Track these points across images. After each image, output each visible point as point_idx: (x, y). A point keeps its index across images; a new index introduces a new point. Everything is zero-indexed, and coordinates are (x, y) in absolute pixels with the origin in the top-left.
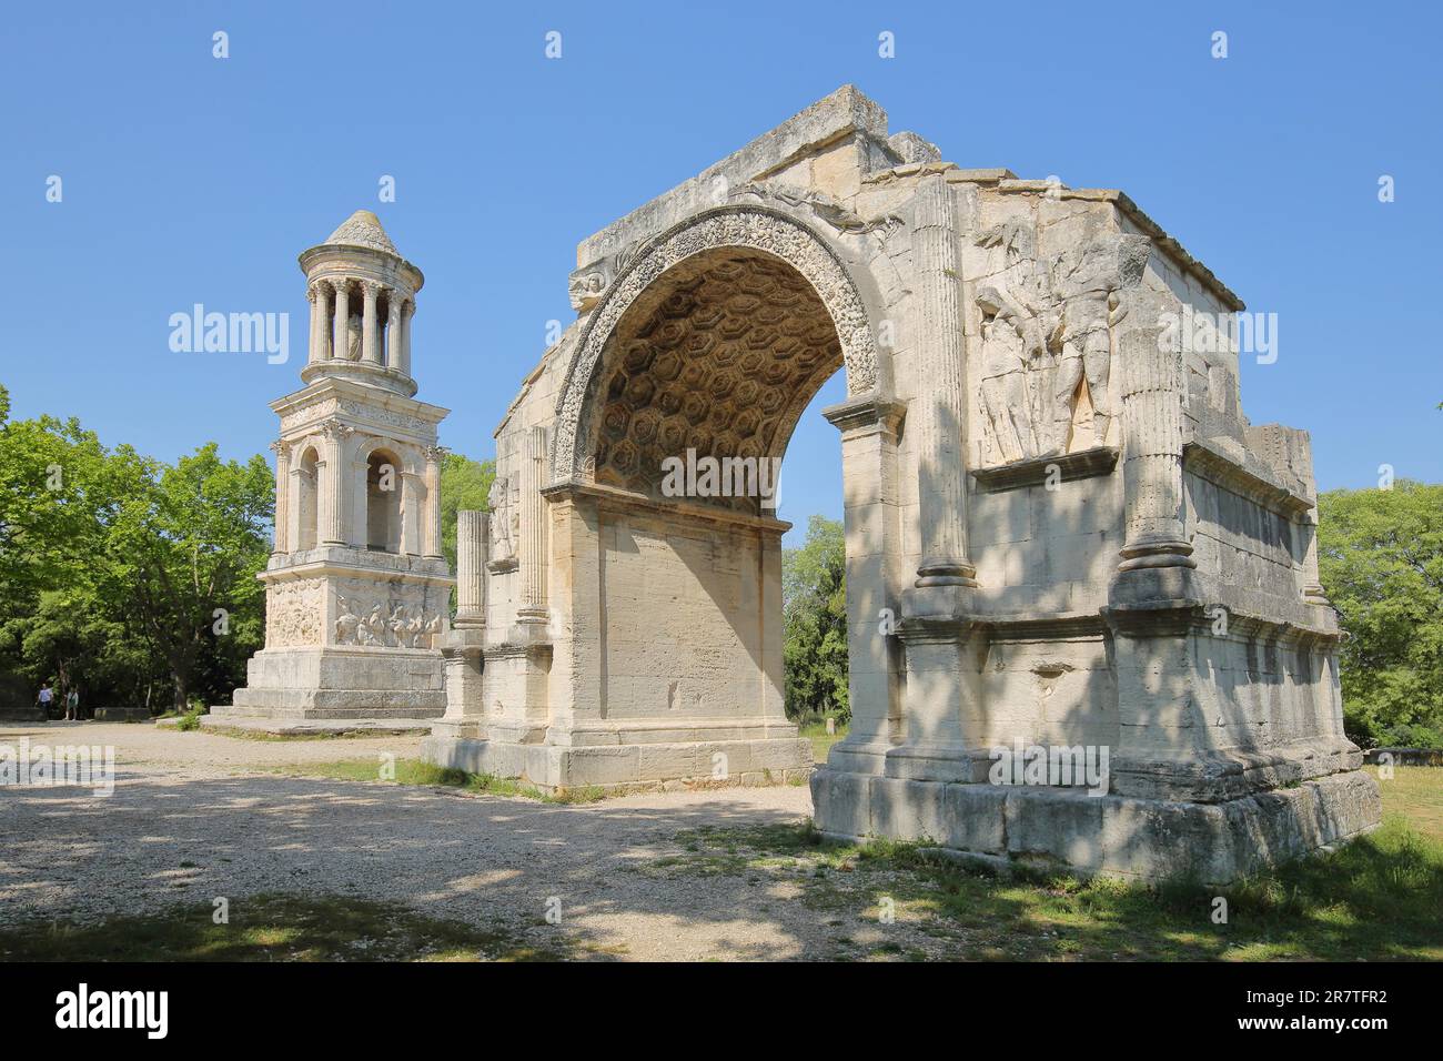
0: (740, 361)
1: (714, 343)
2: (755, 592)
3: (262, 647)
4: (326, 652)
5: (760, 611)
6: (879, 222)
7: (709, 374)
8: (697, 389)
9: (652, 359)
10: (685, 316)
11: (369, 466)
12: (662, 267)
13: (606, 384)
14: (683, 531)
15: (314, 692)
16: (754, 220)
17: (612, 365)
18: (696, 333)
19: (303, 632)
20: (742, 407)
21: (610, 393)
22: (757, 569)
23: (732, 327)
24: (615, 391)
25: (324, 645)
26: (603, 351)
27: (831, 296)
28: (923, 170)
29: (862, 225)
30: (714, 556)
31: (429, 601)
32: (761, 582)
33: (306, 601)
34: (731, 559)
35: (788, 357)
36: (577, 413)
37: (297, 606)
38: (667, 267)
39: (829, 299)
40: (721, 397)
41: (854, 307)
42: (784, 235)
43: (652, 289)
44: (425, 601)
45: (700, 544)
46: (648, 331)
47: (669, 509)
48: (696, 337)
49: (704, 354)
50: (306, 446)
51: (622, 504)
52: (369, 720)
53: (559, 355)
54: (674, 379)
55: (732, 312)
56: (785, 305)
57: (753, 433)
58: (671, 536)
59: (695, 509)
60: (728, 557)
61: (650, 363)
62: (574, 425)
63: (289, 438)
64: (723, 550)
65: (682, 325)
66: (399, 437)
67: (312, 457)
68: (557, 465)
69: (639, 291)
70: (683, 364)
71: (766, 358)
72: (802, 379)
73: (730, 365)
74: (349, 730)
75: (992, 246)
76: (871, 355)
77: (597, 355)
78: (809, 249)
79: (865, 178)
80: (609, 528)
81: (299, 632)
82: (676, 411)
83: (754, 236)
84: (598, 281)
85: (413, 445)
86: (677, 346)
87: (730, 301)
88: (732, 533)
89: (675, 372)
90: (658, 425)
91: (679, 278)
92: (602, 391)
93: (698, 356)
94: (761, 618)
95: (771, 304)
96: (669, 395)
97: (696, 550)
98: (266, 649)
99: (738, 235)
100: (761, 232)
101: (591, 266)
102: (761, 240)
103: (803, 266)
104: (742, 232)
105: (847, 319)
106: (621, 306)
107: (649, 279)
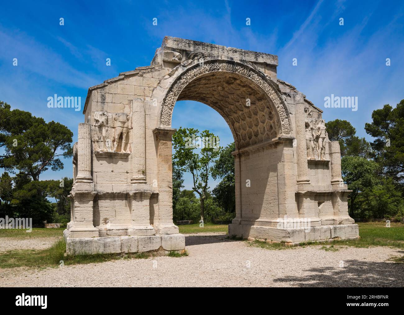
6: (285, 94)
27: (278, 107)
29: (281, 92)
53: (149, 72)
84: (181, 57)
99: (250, 76)
100: (258, 80)
101: (177, 49)
102: (258, 82)
103: (270, 95)
104: (251, 76)
105: (283, 115)
106: (199, 73)
107: (213, 70)
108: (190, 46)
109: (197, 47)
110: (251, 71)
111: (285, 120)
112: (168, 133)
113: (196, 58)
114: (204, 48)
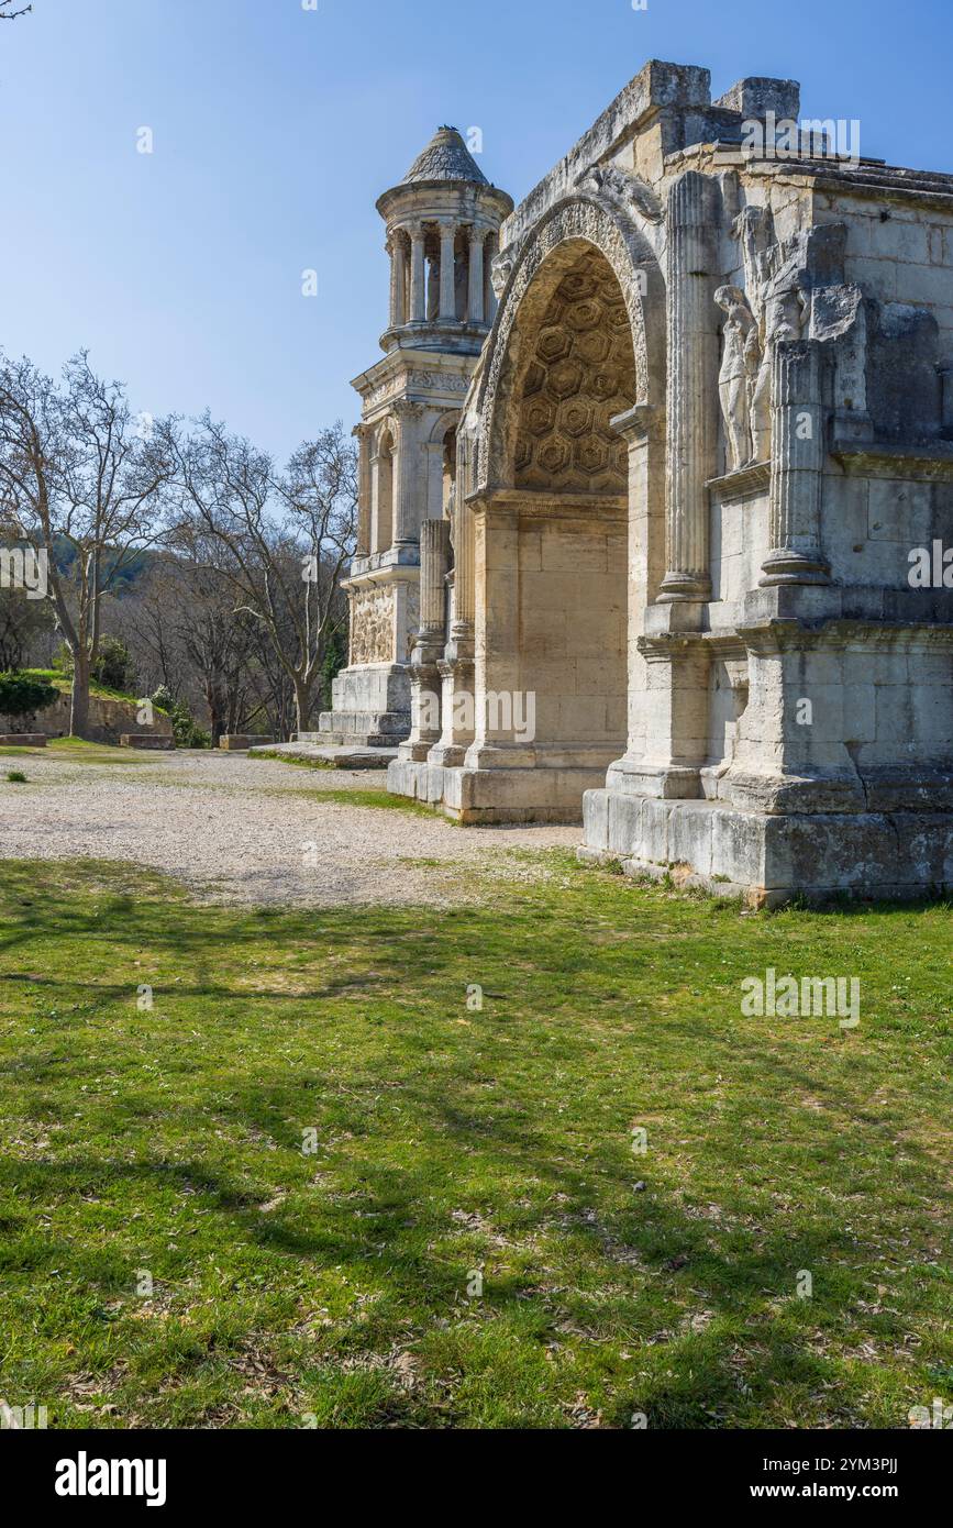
3: (345, 664)
4: (393, 669)
10: (591, 296)
11: (445, 447)
12: (540, 259)
13: (519, 380)
15: (381, 716)
17: (522, 359)
18: (613, 309)
19: (378, 647)
21: (526, 387)
24: (532, 388)
25: (392, 662)
33: (380, 612)
38: (543, 259)
43: (537, 280)
46: (551, 317)
47: (608, 505)
48: (619, 310)
50: (382, 430)
51: (548, 506)
54: (604, 360)
58: (612, 536)
62: (489, 428)
63: (368, 421)
65: (595, 304)
68: (478, 472)
69: (526, 285)
70: (610, 342)
76: (647, 362)
77: (502, 353)
80: (532, 534)
82: (615, 394)
84: (510, 269)
86: (596, 325)
89: (604, 352)
90: (593, 412)
92: (516, 388)
96: (604, 377)
98: (350, 668)
103: (615, 260)
108: (523, 222)
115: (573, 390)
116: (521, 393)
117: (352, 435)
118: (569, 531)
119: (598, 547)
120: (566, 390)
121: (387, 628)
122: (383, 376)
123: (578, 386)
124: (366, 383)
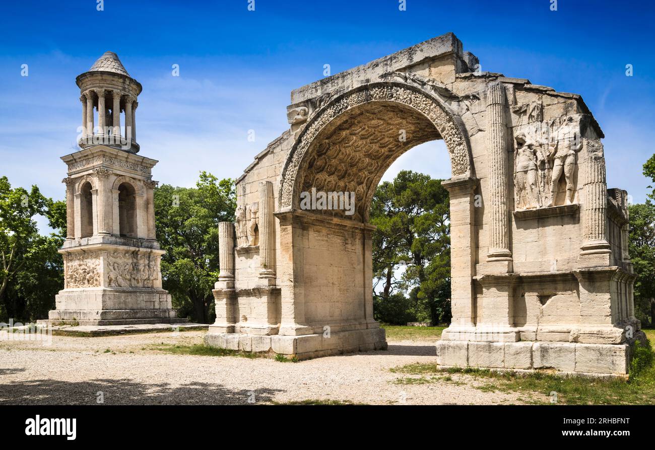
0: (364, 149)
1: (356, 141)
2: (361, 260)
3: (62, 288)
4: (104, 291)
5: (364, 269)
6: (467, 97)
7: (349, 155)
8: (343, 162)
9: (328, 149)
10: (347, 129)
11: (119, 192)
12: (347, 107)
13: (308, 161)
14: (334, 232)
15: (101, 311)
16: (401, 91)
17: (312, 152)
18: (349, 136)
19: (88, 281)
20: (360, 170)
21: (309, 166)
22: (362, 249)
23: (366, 133)
24: (311, 165)
25: (102, 288)
26: (310, 146)
28: (488, 75)
29: (458, 98)
30: (346, 243)
31: (151, 263)
32: (364, 255)
33: (89, 265)
34: (353, 245)
35: (385, 147)
36: (295, 176)
37: (83, 267)
38: (349, 108)
39: (443, 131)
40: (352, 166)
41: (456, 136)
42: (418, 99)
44: (149, 263)
45: (341, 238)
46: (330, 136)
47: (329, 221)
48: (348, 138)
49: (349, 146)
50: (84, 181)
51: (311, 220)
52: (130, 326)
53: (278, 145)
54: (335, 158)
55: (368, 127)
56: (393, 125)
57: (362, 183)
58: (329, 234)
59: (339, 220)
60: (351, 243)
61: (327, 151)
63: (73, 177)
64: (349, 240)
65: (345, 133)
66: (133, 176)
67: (88, 187)
68: (283, 201)
69: (332, 118)
70: (340, 151)
71: (375, 147)
72: (388, 157)
73: (359, 151)
74: (123, 331)
75: (521, 113)
76: (465, 158)
77: (306, 148)
78: (432, 107)
79: (457, 75)
80: (306, 231)
81: (86, 282)
82: (333, 173)
83: (401, 97)
84: (305, 111)
85: (140, 180)
86: (339, 142)
87: (369, 123)
88: (353, 232)
89: (336, 155)
90: (325, 180)
91: (353, 113)
92: (306, 165)
93: (347, 147)
94: (364, 272)
95: (388, 124)
96: (332, 165)
97: (339, 241)
98: (65, 289)
99: (392, 96)
100: (405, 96)
101: (301, 103)
102: (405, 100)
103: (428, 114)
104: (394, 95)
105: (452, 141)
106: (322, 125)
107: (339, 113)
108: (317, 91)
109: (325, 86)
110: (394, 88)
111: (456, 149)
112: (285, 216)
113: (322, 103)
114: (333, 84)
115: (321, 170)
116: (307, 167)
117: (63, 182)
118: (317, 231)
119: (325, 239)
120: (318, 169)
121: (95, 272)
122: (85, 156)
123: (324, 168)
124: (72, 159)
